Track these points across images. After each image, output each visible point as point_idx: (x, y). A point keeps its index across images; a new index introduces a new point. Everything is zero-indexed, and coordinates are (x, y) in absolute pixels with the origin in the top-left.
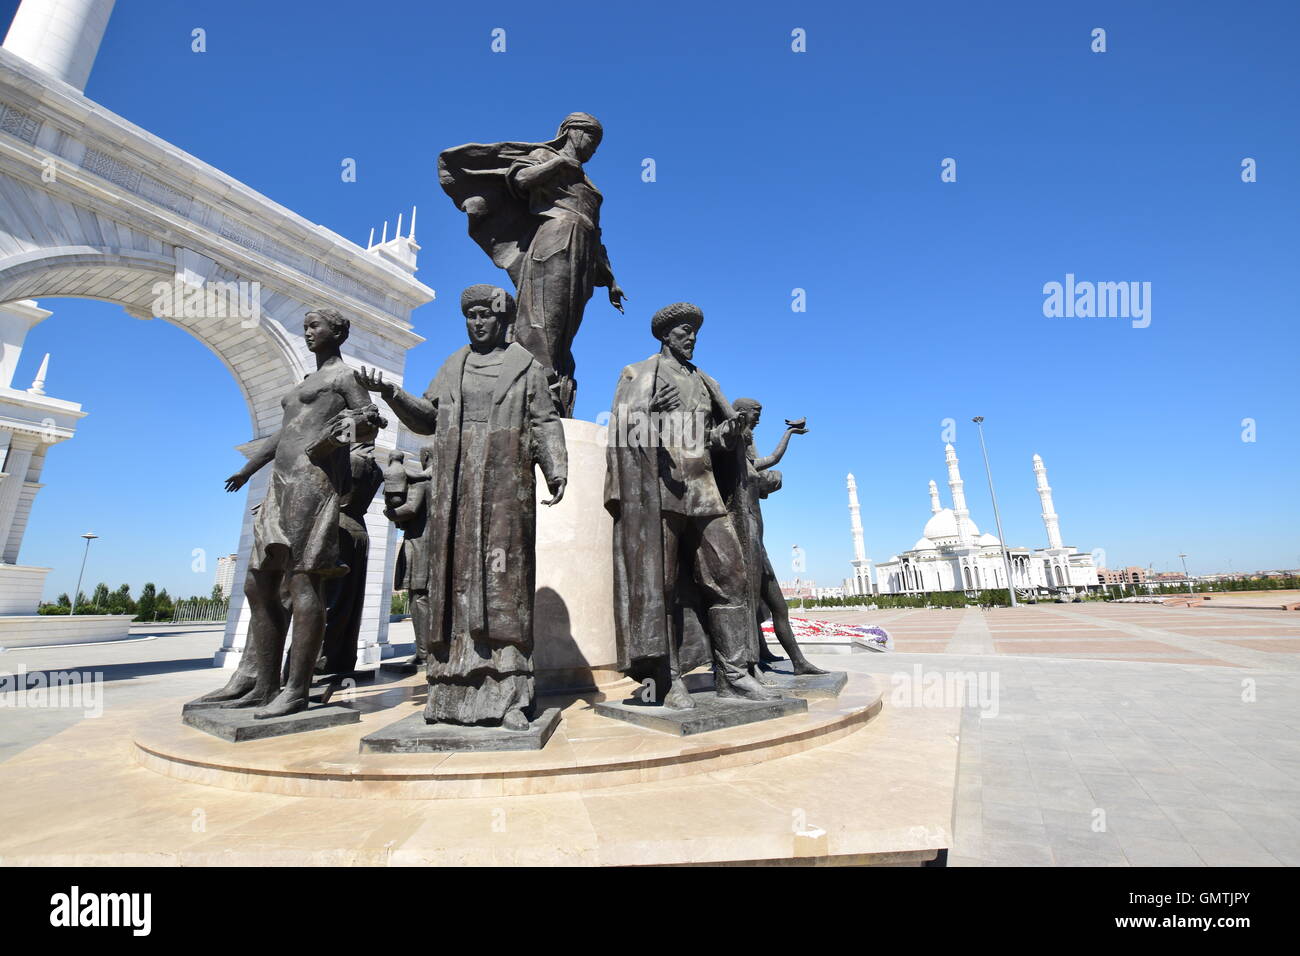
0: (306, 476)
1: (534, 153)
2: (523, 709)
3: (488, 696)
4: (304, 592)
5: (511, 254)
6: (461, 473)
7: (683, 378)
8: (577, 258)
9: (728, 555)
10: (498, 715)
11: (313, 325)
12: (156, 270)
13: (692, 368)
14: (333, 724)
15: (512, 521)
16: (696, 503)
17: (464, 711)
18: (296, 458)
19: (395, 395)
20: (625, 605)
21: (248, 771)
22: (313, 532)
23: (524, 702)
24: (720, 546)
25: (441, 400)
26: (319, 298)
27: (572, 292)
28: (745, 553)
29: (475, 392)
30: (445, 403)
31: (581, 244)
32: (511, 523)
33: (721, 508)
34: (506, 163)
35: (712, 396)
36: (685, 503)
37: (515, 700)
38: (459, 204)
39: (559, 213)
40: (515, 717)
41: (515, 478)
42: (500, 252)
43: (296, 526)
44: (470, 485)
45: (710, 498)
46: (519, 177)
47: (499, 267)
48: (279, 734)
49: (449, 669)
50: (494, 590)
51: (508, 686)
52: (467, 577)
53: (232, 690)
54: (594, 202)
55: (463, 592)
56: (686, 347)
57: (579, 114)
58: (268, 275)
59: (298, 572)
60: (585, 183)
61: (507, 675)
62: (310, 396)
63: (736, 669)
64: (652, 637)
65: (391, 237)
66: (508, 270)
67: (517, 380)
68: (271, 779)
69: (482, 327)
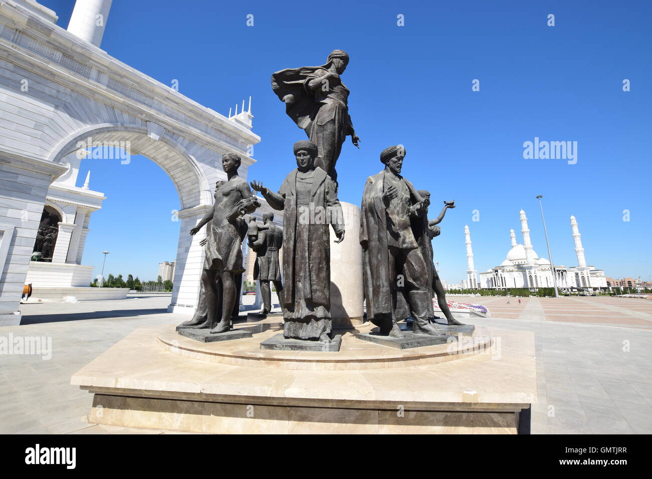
0: (226, 229)
1: (316, 71)
2: (328, 334)
3: (312, 328)
4: (227, 280)
5: (306, 121)
6: (297, 228)
7: (397, 183)
8: (338, 122)
9: (419, 267)
10: (317, 336)
11: (226, 161)
12: (139, 133)
13: (400, 177)
14: (242, 337)
15: (321, 250)
16: (404, 242)
17: (302, 334)
18: (222, 221)
19: (267, 192)
20: (371, 289)
21: (216, 354)
22: (231, 253)
23: (328, 331)
24: (415, 263)
25: (287, 194)
26: (209, 143)
27: (336, 139)
28: (427, 266)
29: (302, 191)
30: (288, 196)
31: (340, 116)
32: (320, 251)
33: (415, 245)
34: (304, 77)
35: (410, 191)
36: (399, 242)
37: (324, 330)
38: (281, 98)
39: (329, 101)
40: (324, 337)
41: (322, 230)
42: (300, 121)
43: (224, 250)
44: (302, 234)
45: (410, 240)
46: (311, 84)
47: (300, 128)
48: (221, 340)
49: (295, 315)
50: (314, 281)
51: (321, 323)
52: (301, 275)
53: (195, 321)
54: (346, 93)
55: (300, 281)
56: (398, 167)
57: (337, 50)
58: (187, 133)
59: (225, 271)
60: (341, 85)
61: (321, 319)
62: (227, 193)
63: (423, 321)
64: (385, 304)
65: (240, 112)
66: (305, 130)
67: (321, 185)
68: (226, 358)
69: (304, 160)
